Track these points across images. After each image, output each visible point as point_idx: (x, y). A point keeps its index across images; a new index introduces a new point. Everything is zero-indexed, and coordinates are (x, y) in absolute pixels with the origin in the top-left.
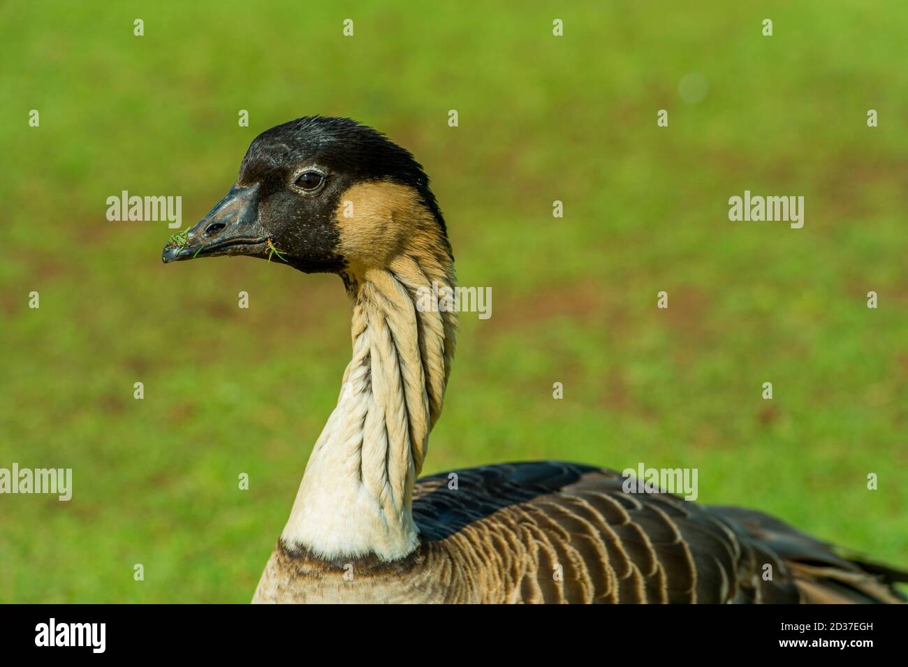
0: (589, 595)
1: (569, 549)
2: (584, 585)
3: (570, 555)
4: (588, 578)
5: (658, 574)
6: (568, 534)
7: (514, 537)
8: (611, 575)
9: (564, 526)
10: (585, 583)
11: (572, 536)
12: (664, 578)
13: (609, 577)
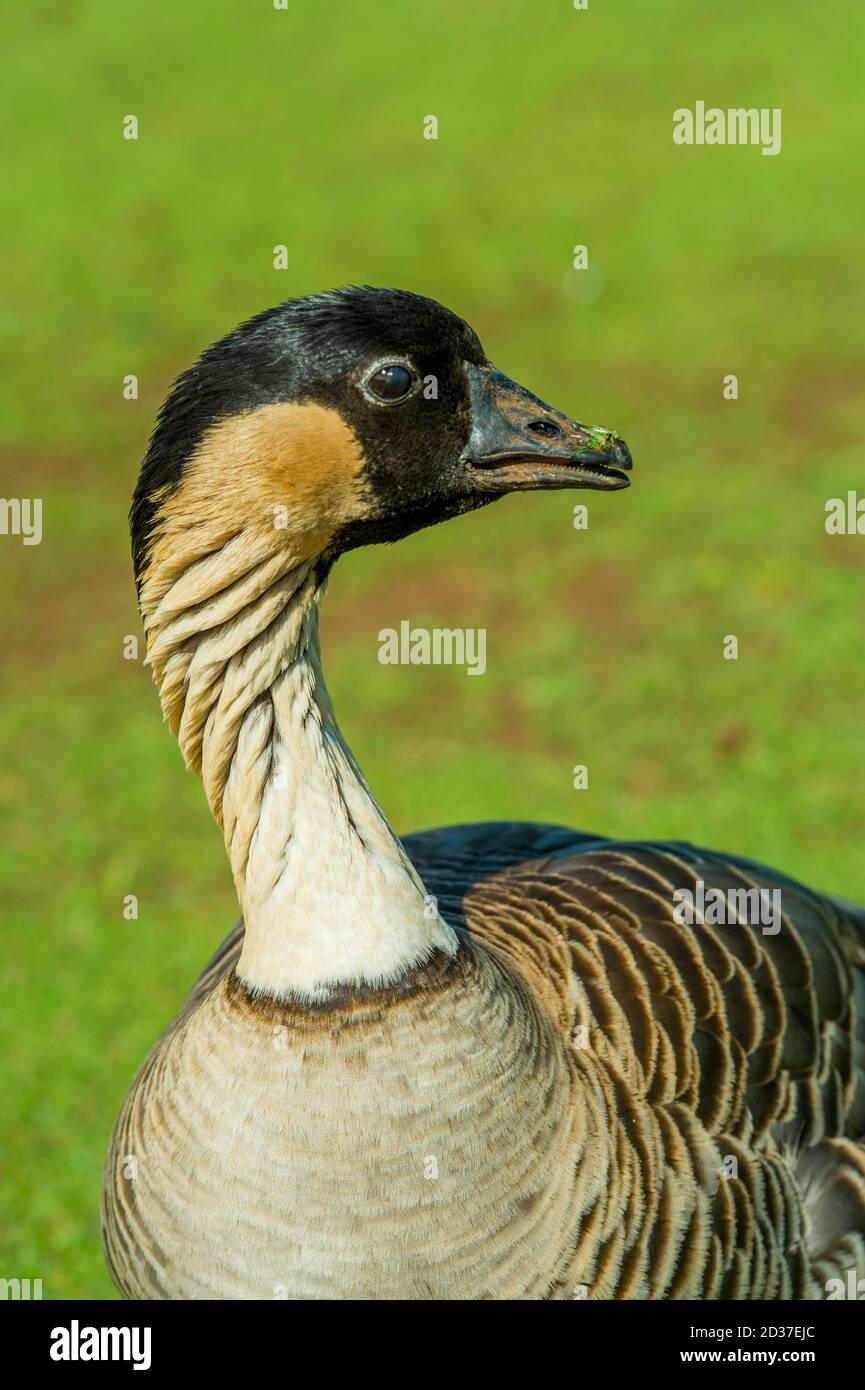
0: (688, 1020)
1: (648, 945)
2: (680, 1005)
3: (650, 952)
4: (684, 994)
5: (765, 964)
6: (635, 918)
7: (530, 918)
8: (712, 984)
9: (627, 906)
10: (681, 1001)
11: (643, 922)
12: (774, 971)
13: (710, 987)
